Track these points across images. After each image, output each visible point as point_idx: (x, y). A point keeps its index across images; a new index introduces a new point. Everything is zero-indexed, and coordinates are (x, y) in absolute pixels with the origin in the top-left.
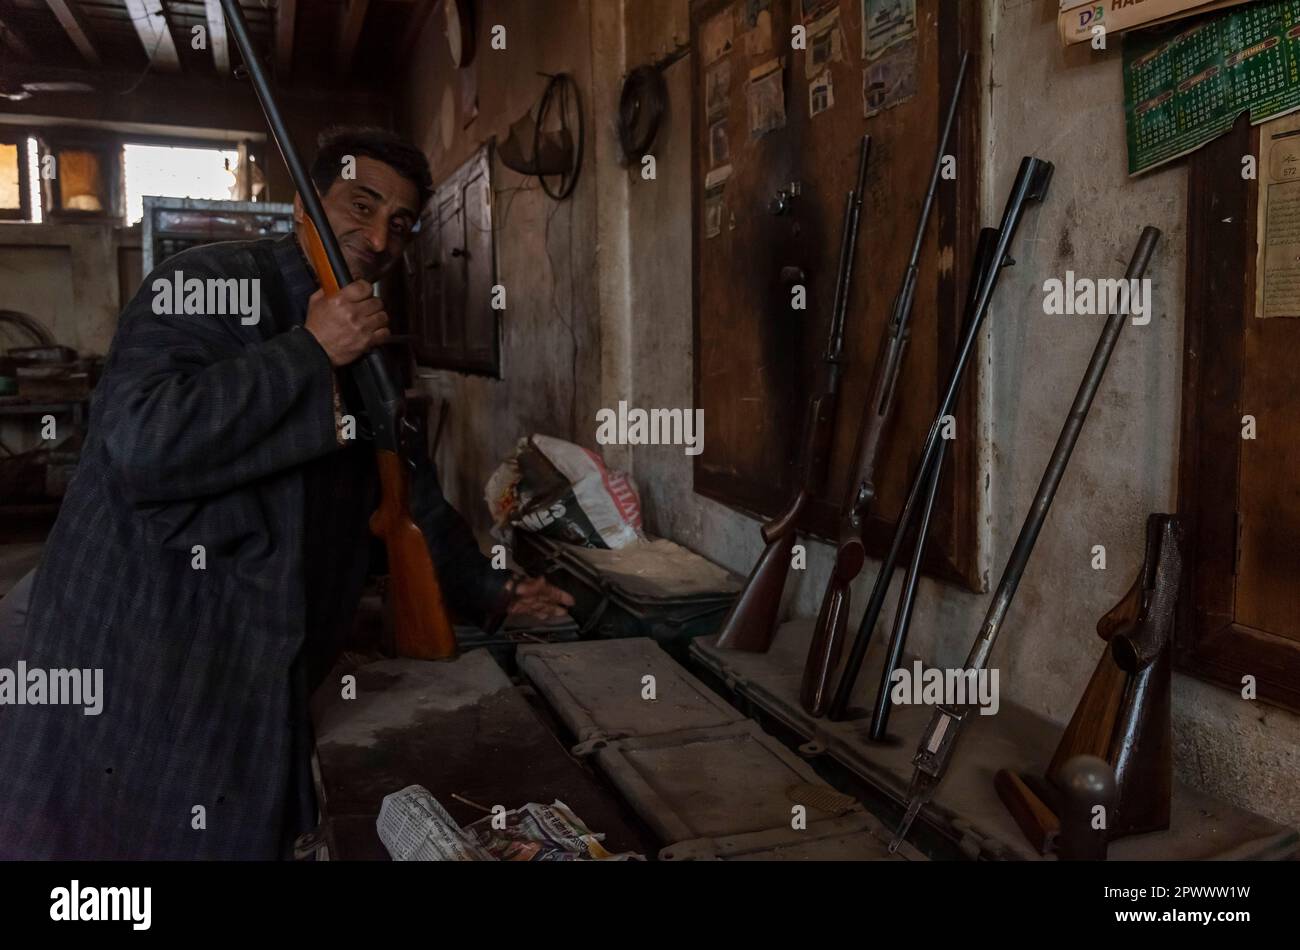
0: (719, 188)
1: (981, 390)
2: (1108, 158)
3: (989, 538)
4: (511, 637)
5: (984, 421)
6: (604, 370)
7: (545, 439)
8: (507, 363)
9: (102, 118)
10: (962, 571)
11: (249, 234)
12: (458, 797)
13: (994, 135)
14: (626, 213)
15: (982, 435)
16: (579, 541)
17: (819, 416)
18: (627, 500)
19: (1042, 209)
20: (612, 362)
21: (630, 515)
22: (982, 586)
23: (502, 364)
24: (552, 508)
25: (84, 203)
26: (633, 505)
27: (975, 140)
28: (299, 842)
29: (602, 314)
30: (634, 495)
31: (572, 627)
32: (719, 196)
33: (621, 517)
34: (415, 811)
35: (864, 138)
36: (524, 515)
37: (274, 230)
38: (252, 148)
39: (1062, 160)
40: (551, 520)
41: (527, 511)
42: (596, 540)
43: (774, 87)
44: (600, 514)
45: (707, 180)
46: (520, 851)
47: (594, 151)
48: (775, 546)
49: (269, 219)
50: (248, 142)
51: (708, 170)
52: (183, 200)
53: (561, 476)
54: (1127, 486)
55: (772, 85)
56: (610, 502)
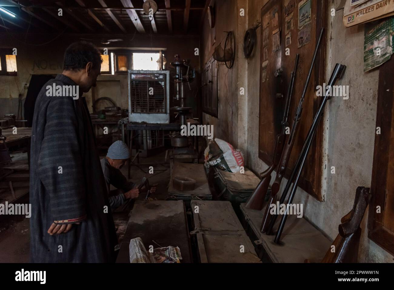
0: (266, 67)
1: (324, 138)
2: (361, 65)
3: (326, 185)
4: (193, 197)
5: (325, 148)
6: (239, 119)
7: (218, 139)
8: (220, 114)
9: (128, 46)
10: (317, 194)
11: (153, 79)
12: (154, 242)
13: (331, 55)
14: (247, 72)
15: (324, 152)
16: (224, 170)
17: (279, 141)
18: (240, 159)
19: (343, 80)
20: (241, 117)
21: (240, 163)
22: (323, 199)
23: (219, 114)
24: (217, 160)
25: (123, 69)
26: (241, 160)
27: (325, 57)
28: (116, 247)
29: (238, 103)
30: (242, 157)
31: (210, 196)
32: (265, 70)
33: (237, 163)
34: (135, 244)
35: (297, 55)
36: (210, 161)
37: (159, 78)
38: (163, 52)
39: (348, 64)
40: (217, 163)
41: (210, 160)
42: (229, 170)
43: (278, 36)
44: (230, 162)
45: (263, 65)
46: (161, 258)
47: (237, 55)
48: (264, 179)
49: (158, 75)
50: (162, 51)
51: (263, 62)
52: (138, 71)
53: (221, 150)
54: (361, 175)
55: (277, 36)
56: (234, 159)
